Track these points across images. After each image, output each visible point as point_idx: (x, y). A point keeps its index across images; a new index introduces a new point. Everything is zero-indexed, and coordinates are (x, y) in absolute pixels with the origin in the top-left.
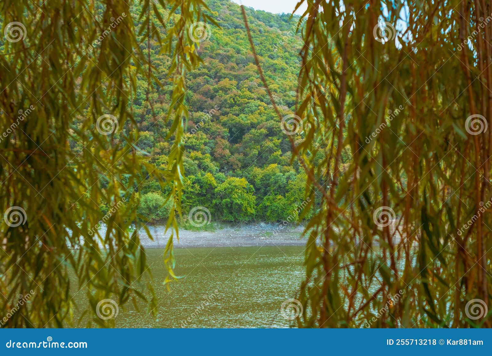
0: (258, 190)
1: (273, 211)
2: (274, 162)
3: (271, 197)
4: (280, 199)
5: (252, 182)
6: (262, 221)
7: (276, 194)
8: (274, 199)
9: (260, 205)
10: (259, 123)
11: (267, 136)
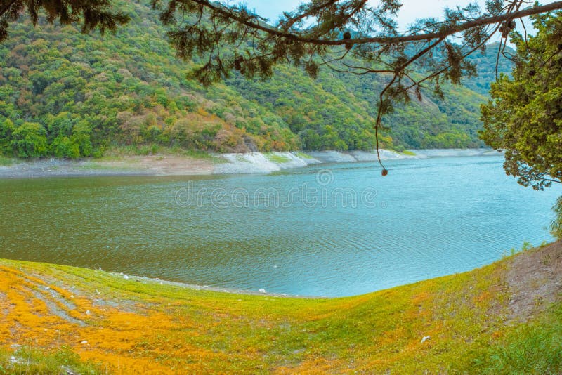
1: (60, 149)
2: (67, 110)
3: (60, 138)
4: (66, 140)
6: (52, 157)
7: (63, 136)
8: (61, 140)
9: (52, 145)
10: (60, 78)
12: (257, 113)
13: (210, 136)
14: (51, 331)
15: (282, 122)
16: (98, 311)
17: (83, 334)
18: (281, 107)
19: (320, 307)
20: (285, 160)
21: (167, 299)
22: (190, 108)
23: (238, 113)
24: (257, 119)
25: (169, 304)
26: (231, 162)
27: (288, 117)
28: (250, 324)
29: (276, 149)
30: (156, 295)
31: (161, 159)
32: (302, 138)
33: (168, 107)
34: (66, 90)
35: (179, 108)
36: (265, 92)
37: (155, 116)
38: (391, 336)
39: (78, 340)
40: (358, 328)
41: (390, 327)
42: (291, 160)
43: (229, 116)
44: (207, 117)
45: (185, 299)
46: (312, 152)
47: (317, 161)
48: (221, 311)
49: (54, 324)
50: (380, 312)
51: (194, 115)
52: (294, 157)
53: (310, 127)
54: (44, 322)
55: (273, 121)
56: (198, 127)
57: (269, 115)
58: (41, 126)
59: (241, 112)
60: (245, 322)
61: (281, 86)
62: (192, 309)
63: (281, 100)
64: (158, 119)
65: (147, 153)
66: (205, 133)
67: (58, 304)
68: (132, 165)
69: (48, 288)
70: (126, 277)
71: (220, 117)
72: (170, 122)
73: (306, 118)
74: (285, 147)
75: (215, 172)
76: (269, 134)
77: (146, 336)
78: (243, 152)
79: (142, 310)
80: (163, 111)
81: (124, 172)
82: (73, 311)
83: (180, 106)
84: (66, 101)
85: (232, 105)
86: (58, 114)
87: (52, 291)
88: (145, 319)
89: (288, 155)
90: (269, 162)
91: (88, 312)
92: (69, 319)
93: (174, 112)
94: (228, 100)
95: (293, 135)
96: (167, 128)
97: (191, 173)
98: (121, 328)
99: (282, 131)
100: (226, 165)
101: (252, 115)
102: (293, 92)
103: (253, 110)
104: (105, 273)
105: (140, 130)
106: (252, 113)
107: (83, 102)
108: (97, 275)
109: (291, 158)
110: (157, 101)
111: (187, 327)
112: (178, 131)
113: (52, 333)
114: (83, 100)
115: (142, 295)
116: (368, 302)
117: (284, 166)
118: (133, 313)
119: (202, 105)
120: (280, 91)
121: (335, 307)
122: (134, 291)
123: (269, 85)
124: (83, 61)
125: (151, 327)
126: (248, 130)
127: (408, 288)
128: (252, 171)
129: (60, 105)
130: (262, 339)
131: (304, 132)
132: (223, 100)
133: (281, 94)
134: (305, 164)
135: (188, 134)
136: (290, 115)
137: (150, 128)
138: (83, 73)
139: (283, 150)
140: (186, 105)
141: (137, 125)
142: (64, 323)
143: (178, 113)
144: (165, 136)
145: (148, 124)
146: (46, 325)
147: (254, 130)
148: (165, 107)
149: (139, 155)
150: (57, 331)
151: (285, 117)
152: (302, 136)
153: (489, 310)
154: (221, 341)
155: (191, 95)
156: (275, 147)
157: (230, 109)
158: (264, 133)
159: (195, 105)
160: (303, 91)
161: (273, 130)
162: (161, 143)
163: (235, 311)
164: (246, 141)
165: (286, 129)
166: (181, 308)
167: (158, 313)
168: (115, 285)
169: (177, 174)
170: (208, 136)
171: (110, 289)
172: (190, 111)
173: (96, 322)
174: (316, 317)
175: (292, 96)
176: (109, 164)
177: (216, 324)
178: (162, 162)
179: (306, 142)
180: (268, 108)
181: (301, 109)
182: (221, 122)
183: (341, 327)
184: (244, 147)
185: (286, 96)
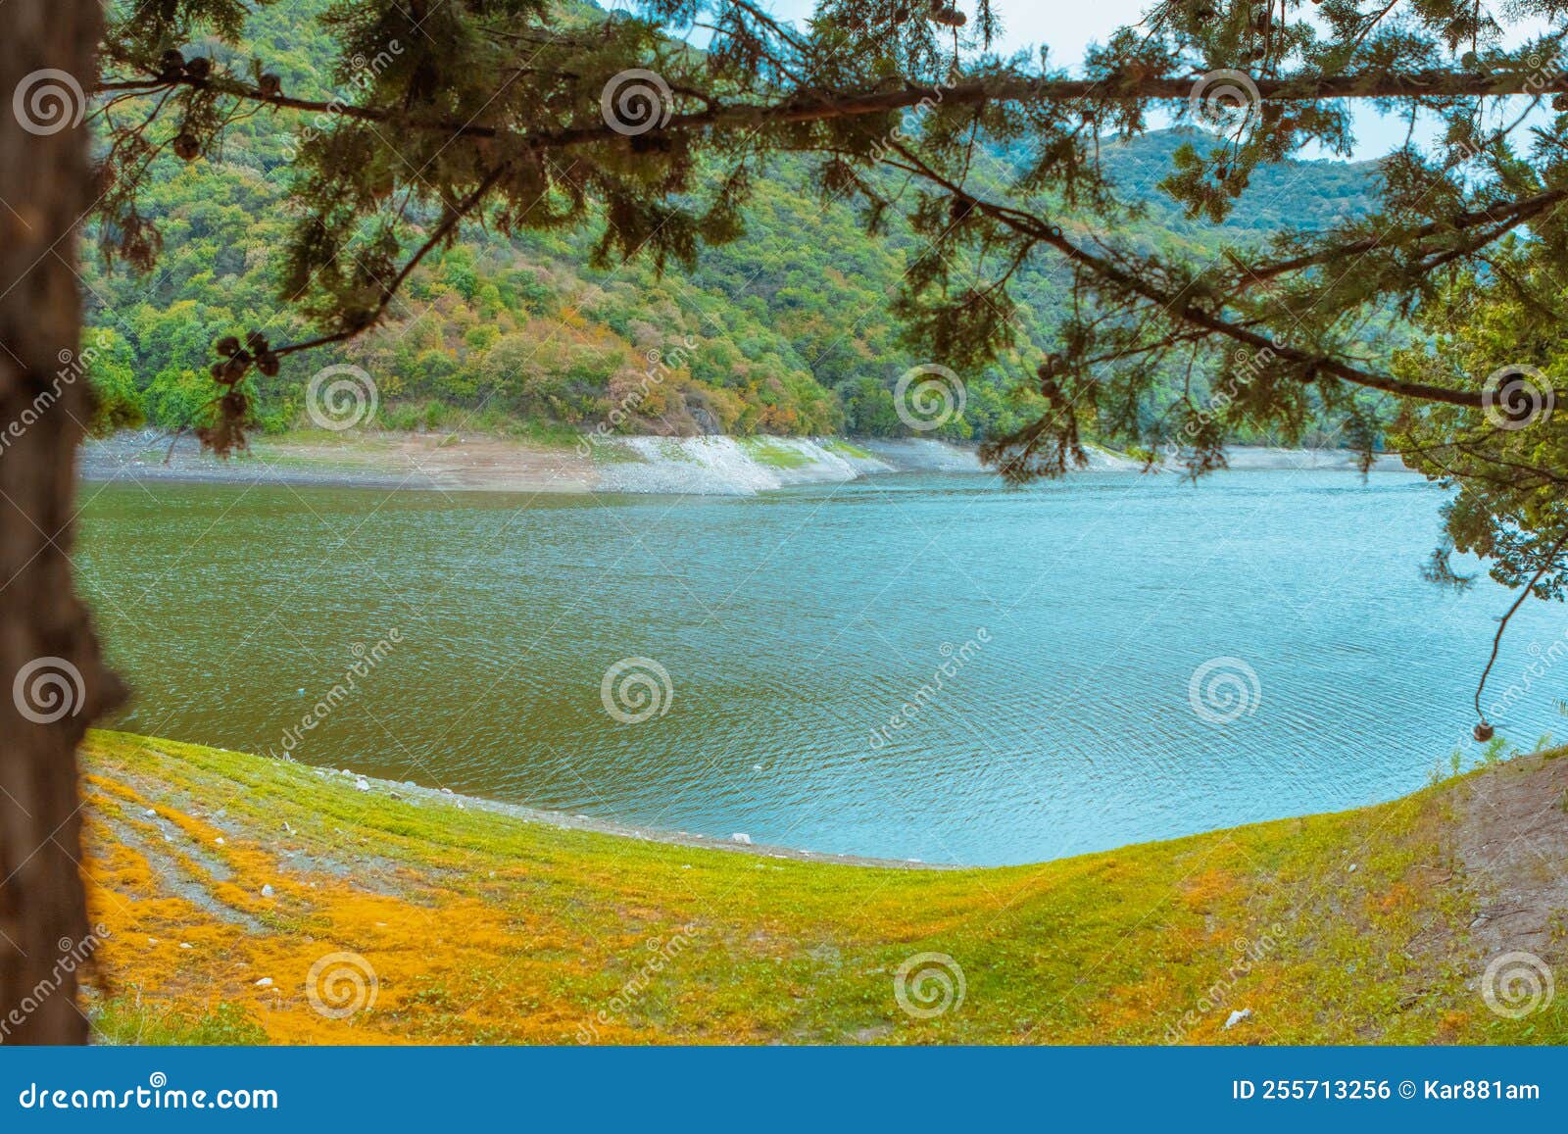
0: (143, 356)
1: (171, 406)
2: (194, 295)
3: (171, 373)
4: (188, 378)
5: (133, 340)
6: (149, 426)
7: (183, 369)
8: (175, 379)
9: (148, 390)
10: (176, 205)
11: (191, 235)
12: (721, 326)
13: (592, 384)
14: (168, 944)
15: (791, 355)
16: (295, 886)
17: (261, 959)
18: (792, 312)
19: (919, 899)
20: (796, 462)
21: (485, 857)
22: (537, 303)
23: (669, 324)
24: (724, 342)
25: (492, 874)
26: (645, 461)
27: (808, 340)
28: (727, 942)
29: (771, 427)
30: (451, 843)
31: (451, 444)
32: (846, 400)
33: (476, 299)
34: (194, 240)
35: (506, 303)
36: (745, 269)
37: (440, 323)
38: (1134, 999)
39: (246, 977)
40: (1037, 971)
41: (1131, 975)
42: (812, 461)
43: (646, 330)
44: (584, 330)
45: (534, 858)
46: (871, 442)
47: (887, 467)
48: (640, 901)
49: (174, 923)
50: (1093, 926)
51: (548, 323)
52: (823, 453)
53: (867, 369)
54: (146, 918)
55: (766, 349)
56: (558, 359)
57: (757, 333)
58: (121, 339)
59: (679, 321)
60: (712, 937)
61: (792, 253)
62: (556, 890)
63: (790, 291)
64: (446, 332)
65: (411, 426)
66: (578, 376)
67: (182, 864)
68: (370, 458)
69: (151, 812)
70: (363, 784)
71: (618, 332)
72: (480, 341)
73: (859, 345)
74: (798, 423)
75: (600, 487)
76: (752, 385)
77: (437, 970)
78: (683, 434)
79: (417, 887)
80: (461, 310)
81: (346, 477)
82: (226, 888)
83: (511, 297)
84: (193, 271)
85: (653, 300)
86: (167, 305)
87: (161, 822)
88: (429, 917)
89: (805, 447)
90: (750, 464)
91: (267, 890)
92: (214, 909)
93: (494, 314)
94: (645, 288)
95: (822, 391)
96: (470, 358)
97: (535, 486)
98: (363, 943)
99: (791, 377)
100: (630, 468)
101: (708, 331)
102: (826, 272)
103: (713, 318)
104: (302, 768)
105: (397, 359)
106: (709, 326)
107: (241, 275)
108: (281, 776)
109: (814, 456)
110: (447, 282)
111: (549, 946)
112: (501, 366)
113: (172, 952)
114: (241, 269)
115: (415, 843)
116: (1054, 891)
117: (793, 476)
118: (394, 897)
119: (572, 298)
120: (789, 267)
121: (961, 902)
122: (389, 830)
123: (757, 248)
124: (244, 162)
125: (447, 941)
126: (696, 371)
127: (1161, 854)
128: (705, 486)
129: (174, 280)
130: (766, 992)
131: (851, 383)
132: (629, 285)
133: (791, 276)
134: (852, 474)
135: (529, 376)
136: (813, 336)
137: (425, 356)
138: (241, 194)
139: (792, 433)
140: (526, 296)
141: (388, 347)
142: (202, 922)
143: (504, 317)
144: (464, 379)
145: (419, 343)
146: (153, 925)
147: (712, 374)
148: (468, 298)
149: (390, 430)
150: (185, 945)
151: (800, 341)
152: (846, 395)
153: (1412, 940)
154: (649, 992)
155: (543, 269)
156: (768, 423)
157: (649, 311)
158: (740, 384)
159: (553, 296)
160: (852, 270)
161: (766, 376)
162: (452, 399)
163: (681, 901)
164: (689, 404)
165: (802, 374)
166: (527, 887)
167: (464, 901)
168: (334, 807)
169: (494, 486)
170: (585, 384)
171: (322, 822)
172: (537, 311)
173: (293, 924)
174: (909, 931)
175: (822, 282)
176: (304, 451)
177: (628, 940)
178: (453, 453)
179: (856, 412)
180: (753, 313)
181: (845, 320)
182: (623, 347)
183: (986, 964)
184: (683, 420)
185: (804, 281)
